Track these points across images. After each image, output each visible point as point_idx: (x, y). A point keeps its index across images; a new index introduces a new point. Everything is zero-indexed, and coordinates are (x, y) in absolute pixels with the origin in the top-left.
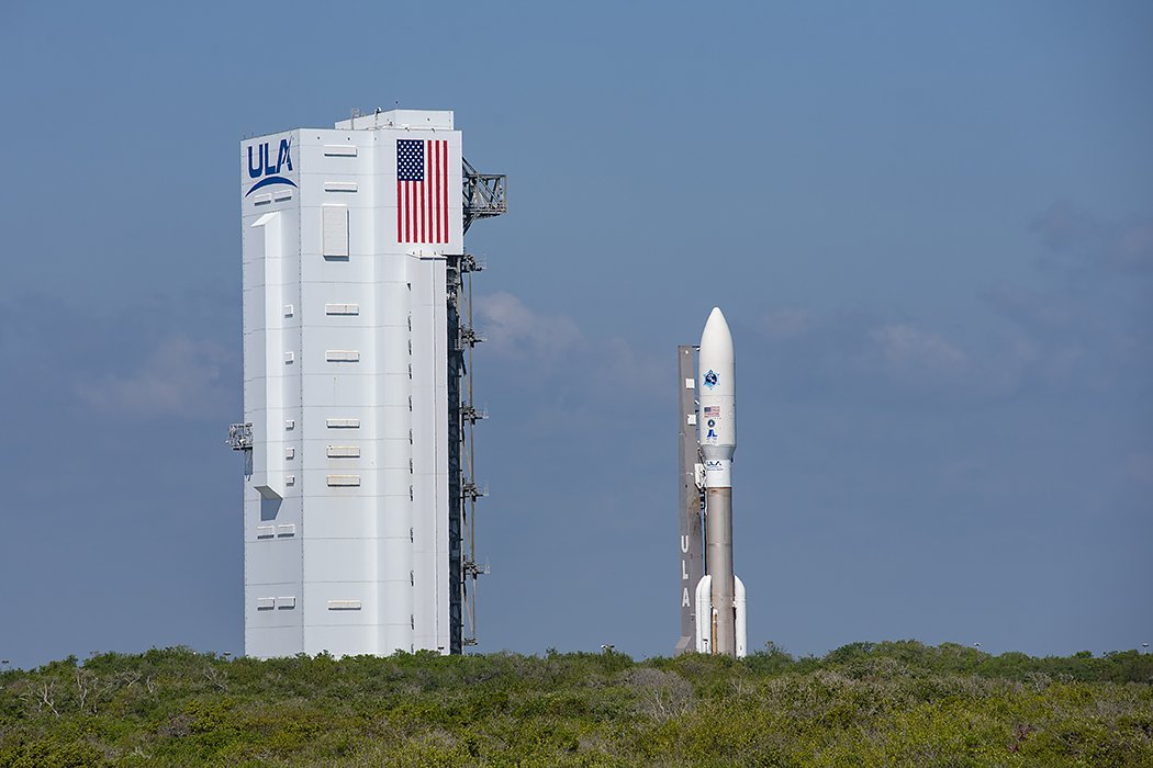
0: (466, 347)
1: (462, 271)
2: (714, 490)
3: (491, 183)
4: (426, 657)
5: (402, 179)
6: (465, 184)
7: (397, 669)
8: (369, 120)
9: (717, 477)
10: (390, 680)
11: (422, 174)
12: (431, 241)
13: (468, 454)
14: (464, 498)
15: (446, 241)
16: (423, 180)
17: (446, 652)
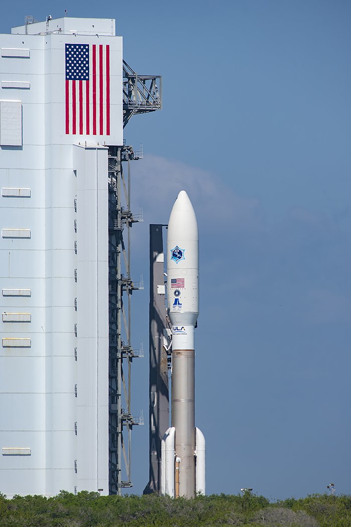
0: (125, 226)
1: (122, 160)
3: (148, 83)
4: (86, 498)
5: (70, 78)
6: (125, 84)
7: (61, 507)
8: (41, 26)
10: (54, 516)
11: (88, 74)
12: (95, 133)
13: (126, 321)
14: (122, 358)
15: (108, 133)
16: (88, 79)
17: (105, 493)
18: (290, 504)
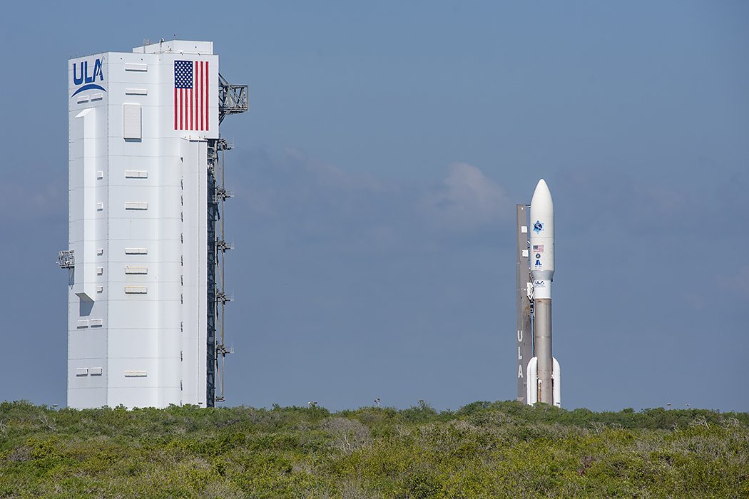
0: (220, 200)
1: (218, 150)
2: (539, 301)
3: (238, 90)
4: (190, 410)
5: (178, 87)
6: (220, 91)
7: (170, 417)
8: (155, 47)
9: (542, 291)
10: (165, 424)
11: (192, 84)
12: (197, 129)
13: (221, 273)
14: (217, 302)
15: (207, 129)
16: (192, 88)
17: (204, 406)
18: (346, 414)
